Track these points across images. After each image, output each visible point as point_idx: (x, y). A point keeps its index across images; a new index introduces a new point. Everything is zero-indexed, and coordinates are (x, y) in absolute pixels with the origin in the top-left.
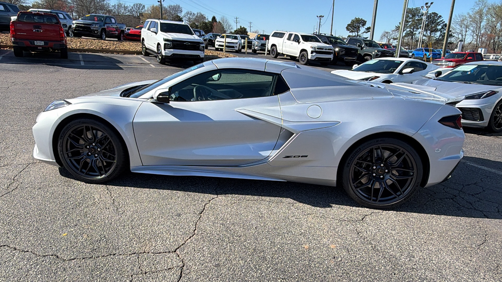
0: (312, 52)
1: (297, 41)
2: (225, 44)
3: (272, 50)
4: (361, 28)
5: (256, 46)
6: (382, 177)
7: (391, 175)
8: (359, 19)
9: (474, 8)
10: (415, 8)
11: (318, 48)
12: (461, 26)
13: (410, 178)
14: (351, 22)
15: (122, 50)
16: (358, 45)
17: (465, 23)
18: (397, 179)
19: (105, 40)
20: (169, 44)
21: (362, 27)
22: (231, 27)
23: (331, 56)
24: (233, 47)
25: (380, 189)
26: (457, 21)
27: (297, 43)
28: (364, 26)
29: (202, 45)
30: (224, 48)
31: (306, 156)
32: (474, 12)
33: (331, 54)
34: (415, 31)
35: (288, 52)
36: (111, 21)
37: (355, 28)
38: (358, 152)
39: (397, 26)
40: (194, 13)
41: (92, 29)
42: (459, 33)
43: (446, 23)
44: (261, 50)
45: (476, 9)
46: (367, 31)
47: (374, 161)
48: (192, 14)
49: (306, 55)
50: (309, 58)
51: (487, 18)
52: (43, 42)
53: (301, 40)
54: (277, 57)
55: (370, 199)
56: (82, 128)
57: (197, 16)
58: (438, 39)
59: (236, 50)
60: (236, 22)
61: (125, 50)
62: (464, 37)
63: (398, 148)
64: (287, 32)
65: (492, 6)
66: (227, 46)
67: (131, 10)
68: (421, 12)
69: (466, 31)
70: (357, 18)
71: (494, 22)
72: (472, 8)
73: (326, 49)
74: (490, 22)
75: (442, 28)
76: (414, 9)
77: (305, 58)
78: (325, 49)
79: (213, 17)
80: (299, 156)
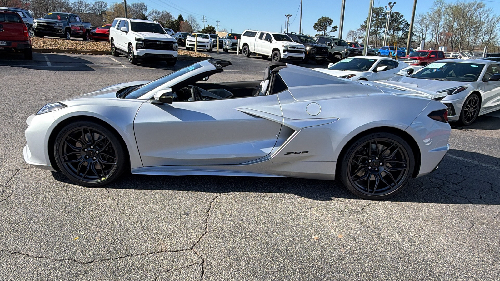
0: (284, 51)
1: (269, 40)
2: (196, 43)
3: (244, 50)
4: (328, 27)
5: (228, 45)
6: (377, 169)
7: (386, 167)
8: (326, 18)
9: (432, 8)
10: (378, 7)
11: (290, 47)
12: (422, 25)
13: (403, 169)
14: (318, 21)
15: (90, 49)
16: (328, 44)
17: (425, 22)
18: (391, 170)
19: (70, 39)
20: (141, 44)
21: (329, 26)
22: (199, 26)
23: (303, 55)
24: (205, 46)
25: (375, 181)
26: (418, 20)
27: (269, 42)
28: (331, 25)
29: (175, 45)
30: (195, 47)
31: (307, 152)
32: (433, 12)
33: (303, 53)
34: (379, 30)
35: (260, 51)
36: (75, 19)
37: (322, 27)
38: (356, 146)
39: (362, 25)
40: (159, 12)
41: (55, 28)
42: (420, 32)
43: (408, 23)
44: (232, 49)
45: (434, 8)
46: (333, 30)
47: (370, 155)
48: (157, 12)
49: (279, 53)
50: (282, 57)
51: (444, 17)
52: (5, 42)
53: (273, 39)
54: (249, 56)
55: (367, 191)
56: (80, 130)
57: (163, 15)
58: (401, 37)
59: (208, 50)
60: (203, 21)
61: (93, 50)
62: (424, 36)
63: (392, 142)
64: (258, 31)
65: (449, 6)
66: (198, 46)
67: (93, 8)
68: (384, 11)
69: (426, 30)
70: (324, 17)
71: (451, 21)
72: (431, 8)
73: (298, 48)
74: (448, 21)
75: (404, 27)
76: (378, 8)
77: (278, 57)
78: (297, 48)
79: (179, 16)
80: (300, 153)
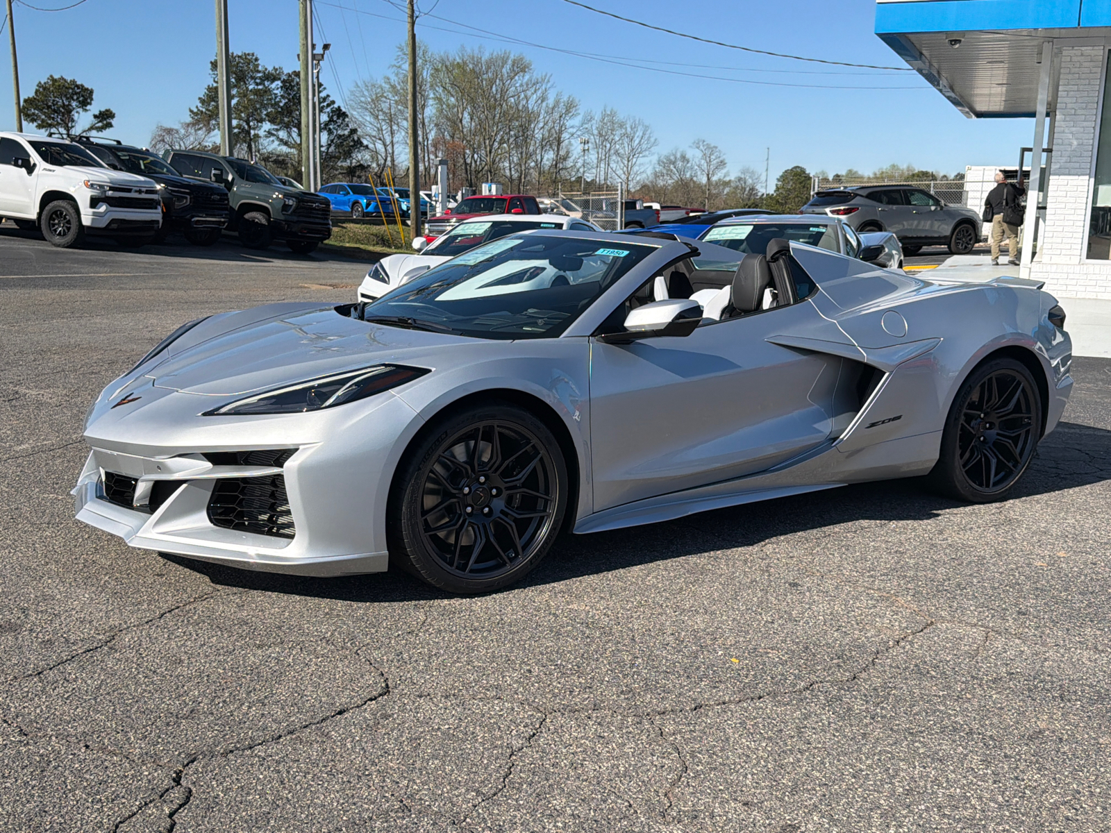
0: (94, 202)
1: (20, 162)
4: (77, 112)
8: (65, 81)
9: (398, 65)
10: (240, 54)
11: (111, 189)
12: (377, 116)
14: (37, 91)
17: (385, 106)
21: (80, 110)
23: (156, 215)
26: (363, 99)
27: (24, 170)
28: (88, 107)
31: (899, 418)
32: (401, 76)
33: (156, 208)
34: (254, 129)
37: (55, 111)
39: (195, 110)
42: (374, 137)
43: (339, 107)
45: (403, 67)
46: (100, 124)
49: (72, 211)
50: (86, 220)
51: (434, 94)
53: (35, 157)
58: (327, 153)
62: (389, 148)
65: (443, 62)
68: (260, 68)
69: (392, 133)
70: (56, 77)
71: (454, 106)
72: (393, 64)
73: (140, 192)
74: (444, 106)
75: (331, 120)
76: (239, 57)
77: (69, 222)
78: (136, 191)
80: (890, 420)
